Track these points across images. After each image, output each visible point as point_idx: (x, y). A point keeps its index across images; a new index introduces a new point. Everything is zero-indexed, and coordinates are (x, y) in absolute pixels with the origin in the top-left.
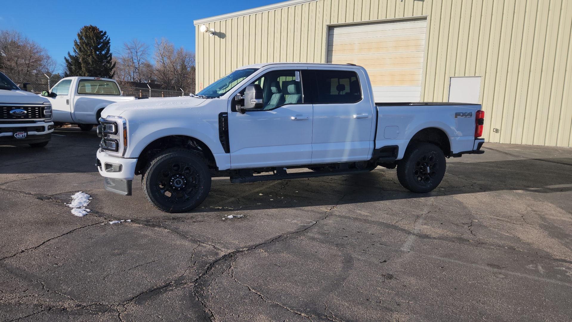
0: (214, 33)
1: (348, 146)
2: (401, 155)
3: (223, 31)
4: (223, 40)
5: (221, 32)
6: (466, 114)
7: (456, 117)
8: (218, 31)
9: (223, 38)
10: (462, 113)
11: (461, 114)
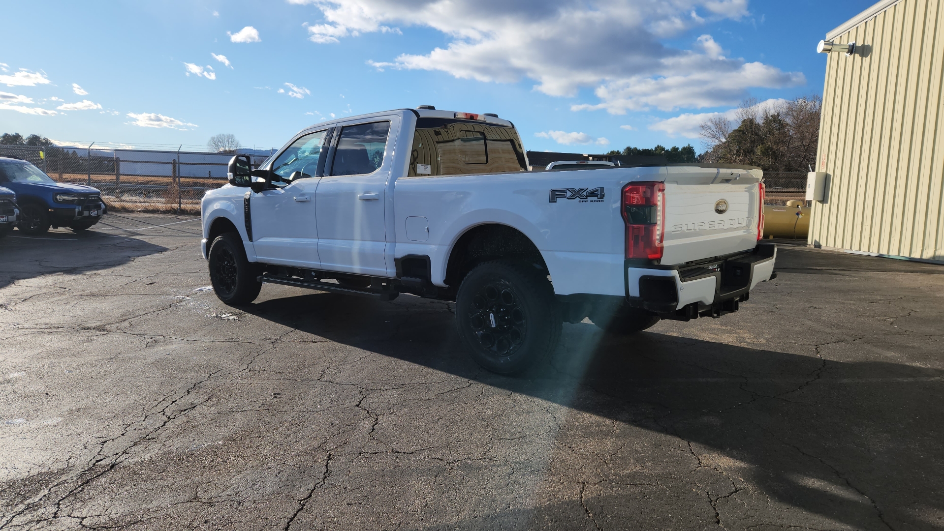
0: (852, 50)
1: (356, 246)
2: (438, 276)
3: (868, 42)
4: (867, 60)
5: (866, 44)
6: (585, 193)
7: (553, 199)
8: (859, 43)
9: (866, 57)
10: (572, 191)
11: (569, 194)
